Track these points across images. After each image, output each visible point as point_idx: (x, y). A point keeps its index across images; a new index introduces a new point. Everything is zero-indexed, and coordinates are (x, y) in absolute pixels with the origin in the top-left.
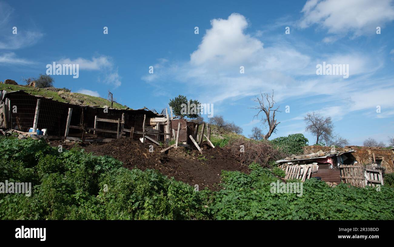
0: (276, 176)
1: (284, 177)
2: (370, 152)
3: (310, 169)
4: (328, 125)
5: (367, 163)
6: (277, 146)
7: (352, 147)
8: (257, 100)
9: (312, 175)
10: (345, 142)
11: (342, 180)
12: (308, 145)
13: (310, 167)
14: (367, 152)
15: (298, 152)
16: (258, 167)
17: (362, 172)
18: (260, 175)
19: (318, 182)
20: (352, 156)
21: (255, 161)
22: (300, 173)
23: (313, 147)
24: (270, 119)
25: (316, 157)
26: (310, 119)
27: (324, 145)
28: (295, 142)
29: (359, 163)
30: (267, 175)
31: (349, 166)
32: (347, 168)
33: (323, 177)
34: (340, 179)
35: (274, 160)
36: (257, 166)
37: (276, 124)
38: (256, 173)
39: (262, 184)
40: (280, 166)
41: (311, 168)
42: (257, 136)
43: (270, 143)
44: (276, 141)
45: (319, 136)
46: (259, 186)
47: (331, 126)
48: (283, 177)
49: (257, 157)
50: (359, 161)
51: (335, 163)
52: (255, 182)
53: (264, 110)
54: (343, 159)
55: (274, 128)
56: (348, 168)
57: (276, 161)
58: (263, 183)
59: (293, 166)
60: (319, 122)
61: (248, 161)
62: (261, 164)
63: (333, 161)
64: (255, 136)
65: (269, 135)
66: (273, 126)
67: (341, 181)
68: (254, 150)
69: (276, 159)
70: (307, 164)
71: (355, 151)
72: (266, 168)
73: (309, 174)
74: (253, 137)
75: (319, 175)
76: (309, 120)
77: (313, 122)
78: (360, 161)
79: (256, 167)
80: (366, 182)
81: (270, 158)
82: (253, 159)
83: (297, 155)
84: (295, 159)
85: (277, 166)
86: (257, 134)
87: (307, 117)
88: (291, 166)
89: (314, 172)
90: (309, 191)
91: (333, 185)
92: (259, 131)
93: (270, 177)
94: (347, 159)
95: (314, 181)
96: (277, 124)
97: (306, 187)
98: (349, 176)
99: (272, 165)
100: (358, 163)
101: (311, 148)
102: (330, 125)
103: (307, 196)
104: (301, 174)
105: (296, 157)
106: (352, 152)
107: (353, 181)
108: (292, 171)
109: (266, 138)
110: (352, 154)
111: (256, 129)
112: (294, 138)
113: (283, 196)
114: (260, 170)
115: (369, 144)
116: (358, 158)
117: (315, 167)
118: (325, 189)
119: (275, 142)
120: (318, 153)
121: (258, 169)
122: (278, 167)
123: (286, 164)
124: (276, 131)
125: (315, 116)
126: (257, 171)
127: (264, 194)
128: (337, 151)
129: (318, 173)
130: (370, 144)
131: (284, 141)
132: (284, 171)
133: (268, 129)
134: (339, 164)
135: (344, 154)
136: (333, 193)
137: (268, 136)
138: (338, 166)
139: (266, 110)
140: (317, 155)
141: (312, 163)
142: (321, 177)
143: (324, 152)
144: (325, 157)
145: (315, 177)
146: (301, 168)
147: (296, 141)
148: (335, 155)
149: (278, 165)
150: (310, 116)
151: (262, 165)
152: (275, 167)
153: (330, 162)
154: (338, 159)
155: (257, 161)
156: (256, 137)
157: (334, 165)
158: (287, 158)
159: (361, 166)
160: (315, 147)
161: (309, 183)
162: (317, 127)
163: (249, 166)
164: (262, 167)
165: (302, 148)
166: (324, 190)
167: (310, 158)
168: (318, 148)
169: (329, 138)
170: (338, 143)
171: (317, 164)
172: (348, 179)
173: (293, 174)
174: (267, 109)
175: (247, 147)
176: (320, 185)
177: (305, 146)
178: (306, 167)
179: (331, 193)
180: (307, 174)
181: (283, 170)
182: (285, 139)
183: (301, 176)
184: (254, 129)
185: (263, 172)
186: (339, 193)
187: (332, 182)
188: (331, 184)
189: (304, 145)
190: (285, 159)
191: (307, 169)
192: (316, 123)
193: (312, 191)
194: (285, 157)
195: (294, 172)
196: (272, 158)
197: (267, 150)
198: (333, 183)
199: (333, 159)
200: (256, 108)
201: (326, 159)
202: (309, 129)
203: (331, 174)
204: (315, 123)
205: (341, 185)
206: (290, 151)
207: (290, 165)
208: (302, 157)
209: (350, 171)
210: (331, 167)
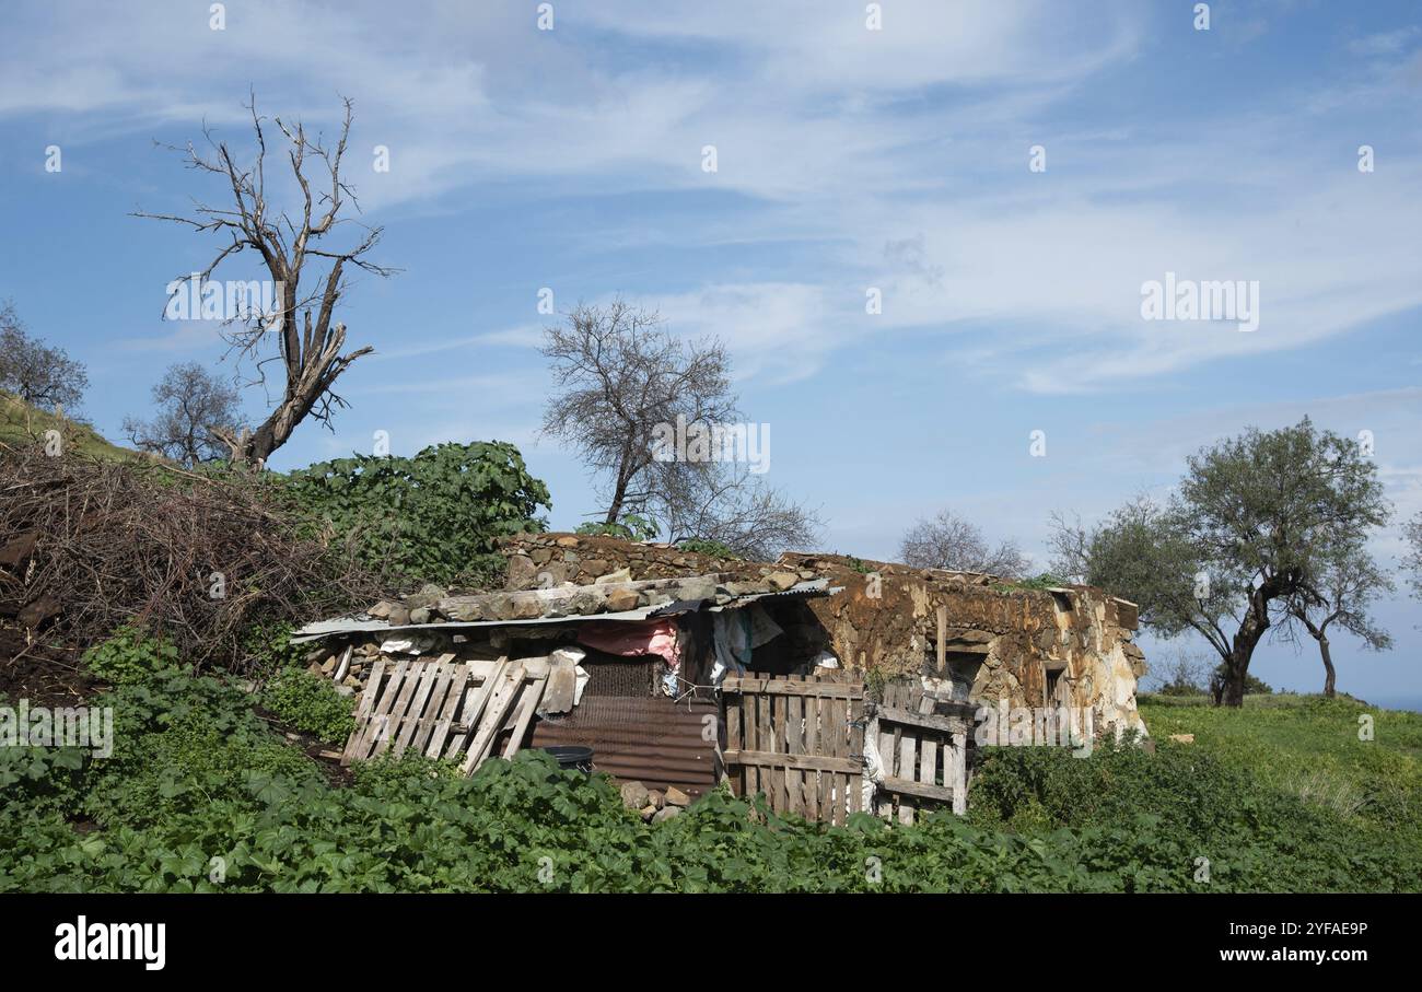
0: (284, 731)
1: (339, 743)
2: (921, 600)
3: (530, 694)
4: (699, 404)
5: (896, 671)
6: (327, 518)
7: (821, 565)
8: (214, 158)
9: (537, 731)
10: (789, 524)
11: (724, 777)
12: (541, 526)
13: (528, 681)
14: (907, 602)
15: (468, 569)
16: (156, 663)
17: (854, 725)
18: (165, 726)
19: (563, 779)
20: (812, 620)
21: (138, 620)
22: (457, 717)
23: (572, 542)
24: (299, 315)
25: (578, 611)
26: (587, 350)
27: (650, 533)
28: (457, 499)
29: (849, 666)
30: (222, 724)
31: (778, 685)
32: (764, 694)
33: (605, 747)
34: (709, 767)
35: (289, 617)
36: (153, 653)
37: (341, 355)
38: (133, 710)
39: (169, 790)
40: (322, 660)
41: (538, 685)
42: (190, 438)
43: (273, 488)
44: (321, 482)
45: (631, 474)
46: (140, 803)
47: (716, 413)
48: (334, 745)
49: (159, 592)
50: (849, 656)
51: (696, 658)
52: (111, 778)
53: (259, 245)
54: (749, 638)
55: (321, 386)
56: (773, 696)
57: (298, 625)
58: (178, 780)
59: (417, 666)
60: (643, 376)
61: (89, 618)
62: (186, 641)
63: (689, 642)
64: (176, 437)
65: (280, 430)
66: (316, 372)
67: (717, 779)
68: (140, 536)
69: (302, 610)
70: (511, 659)
71: (833, 591)
72: (220, 670)
73: (520, 726)
74: (166, 437)
75: (584, 734)
76: (580, 356)
77: (603, 372)
78: (856, 659)
79: (143, 662)
80: (868, 789)
81: (261, 602)
82: (128, 604)
83: (460, 588)
84: (434, 614)
85: (305, 665)
86: (195, 420)
87: (569, 332)
88: (403, 664)
89: (553, 715)
90: (486, 837)
91: (659, 808)
92: (218, 404)
93: (240, 739)
94: (779, 637)
95: (538, 771)
96: (344, 362)
97: (471, 809)
98: (770, 752)
99: (267, 656)
100: (841, 666)
101: (556, 551)
102: (710, 402)
103: (464, 875)
104: (467, 721)
105: (443, 606)
106: (815, 594)
107: (791, 779)
108: (402, 702)
109: (250, 452)
110: (815, 604)
111: (192, 384)
112: (457, 469)
113: (299, 875)
114: (170, 687)
115: (935, 552)
116: (845, 634)
117: (567, 681)
118: (600, 825)
119: (318, 486)
120: (597, 589)
121: (158, 682)
122: (312, 670)
123: (370, 647)
124: (333, 405)
125: (627, 335)
126: (143, 691)
127: (158, 864)
128: (723, 580)
129: (580, 723)
130: (943, 550)
131: (380, 488)
132: (345, 699)
133: (278, 387)
134: (719, 668)
135: (764, 602)
136: (642, 854)
137: (268, 440)
138: (709, 682)
139: (276, 245)
140: (591, 598)
141: (548, 653)
142: (595, 747)
143: (639, 584)
144: (639, 615)
145: (550, 751)
146: (473, 683)
147: (464, 489)
148: (707, 603)
149: (310, 656)
150: (589, 326)
151: (194, 652)
152: (287, 670)
153: (667, 654)
154: (720, 634)
155: (153, 622)
156: (189, 443)
157: (685, 671)
158: (383, 608)
159: (853, 690)
160: (586, 543)
161: (499, 787)
162: (631, 407)
163: (90, 652)
164: (189, 667)
165: (496, 546)
166: (591, 835)
167: (542, 620)
168: (608, 549)
169: (694, 493)
170: (746, 527)
171: (582, 663)
172: (763, 771)
173: (410, 721)
174: (287, 241)
175: (90, 509)
176: (571, 799)
177: (521, 535)
178: (503, 678)
179: (633, 858)
180: (507, 727)
181: (345, 691)
182: (384, 472)
183: (459, 740)
184: (178, 384)
185: (192, 703)
186: (680, 858)
187: (658, 783)
188: (654, 800)
189: (516, 524)
190: (371, 612)
191: (507, 694)
192: (626, 379)
193: (510, 842)
194: (371, 603)
195: (418, 706)
196: (274, 602)
197: (243, 543)
198: (664, 791)
199: (685, 630)
200: (206, 219)
201: (643, 630)
202: (571, 420)
203: (656, 728)
204: (614, 377)
205: (706, 806)
206: (408, 562)
207: (398, 656)
208: (486, 608)
209: (779, 718)
210: (671, 681)
